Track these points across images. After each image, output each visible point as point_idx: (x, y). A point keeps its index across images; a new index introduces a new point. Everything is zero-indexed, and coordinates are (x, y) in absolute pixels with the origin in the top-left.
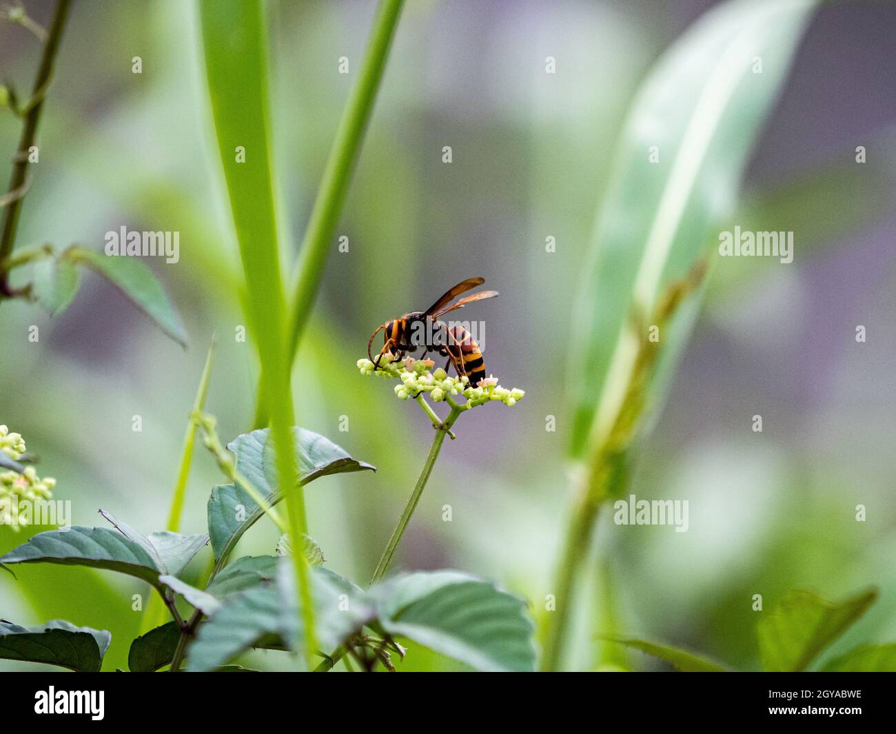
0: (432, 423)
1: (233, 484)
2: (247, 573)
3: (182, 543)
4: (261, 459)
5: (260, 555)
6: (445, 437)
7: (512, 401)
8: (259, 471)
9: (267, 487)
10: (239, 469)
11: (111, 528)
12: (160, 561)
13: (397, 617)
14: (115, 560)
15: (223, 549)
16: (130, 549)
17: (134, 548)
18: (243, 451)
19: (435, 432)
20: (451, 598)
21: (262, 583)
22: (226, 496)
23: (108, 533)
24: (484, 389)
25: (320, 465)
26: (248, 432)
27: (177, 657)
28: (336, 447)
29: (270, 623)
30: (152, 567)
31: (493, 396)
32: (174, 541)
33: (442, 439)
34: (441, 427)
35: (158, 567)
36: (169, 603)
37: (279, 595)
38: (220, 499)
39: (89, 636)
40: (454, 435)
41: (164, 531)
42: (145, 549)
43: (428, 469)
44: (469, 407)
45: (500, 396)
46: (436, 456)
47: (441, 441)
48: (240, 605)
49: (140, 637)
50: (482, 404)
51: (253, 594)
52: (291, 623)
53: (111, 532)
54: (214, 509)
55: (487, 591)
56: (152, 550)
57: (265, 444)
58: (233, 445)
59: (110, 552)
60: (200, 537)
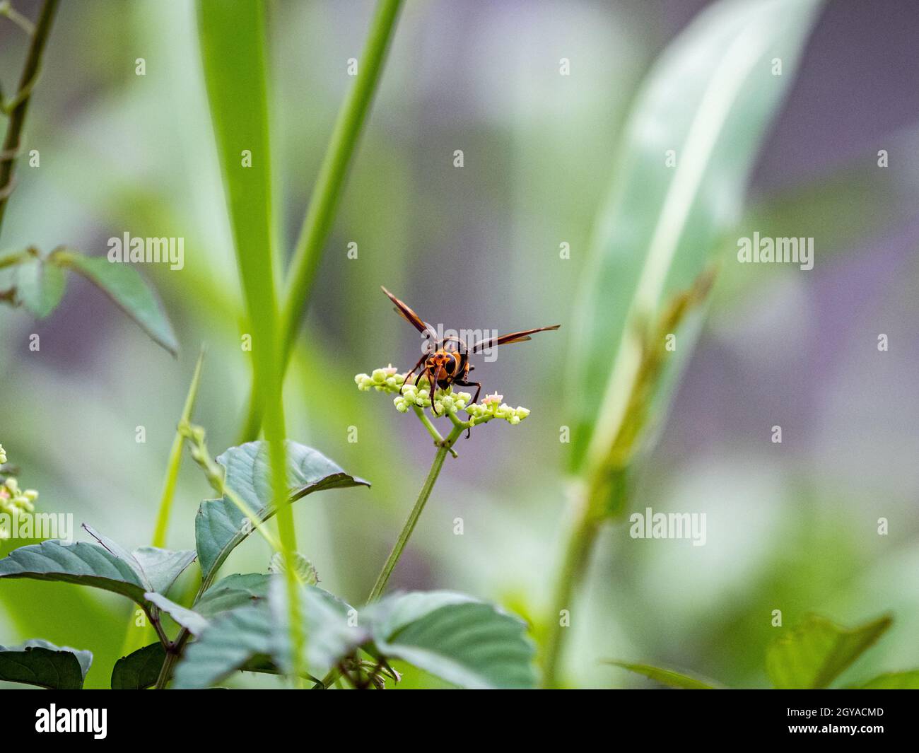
0: (433, 440)
1: (222, 499)
2: (237, 591)
3: (169, 560)
4: (251, 473)
5: (249, 573)
6: (447, 455)
7: (516, 420)
8: (249, 485)
9: (258, 503)
10: (229, 483)
11: (94, 542)
12: (145, 578)
13: (392, 639)
14: (99, 576)
15: (211, 567)
16: (115, 565)
17: (118, 564)
18: (232, 465)
19: (435, 449)
20: (449, 620)
21: (253, 601)
22: (215, 511)
23: (91, 548)
24: (488, 406)
25: (313, 480)
26: (238, 445)
27: (162, 677)
28: (329, 461)
29: (260, 643)
30: (136, 584)
31: (497, 414)
32: (160, 558)
33: (444, 457)
34: (443, 445)
35: (144, 584)
36: (154, 622)
37: (270, 615)
38: (209, 514)
39: (71, 655)
40: (456, 453)
41: (151, 547)
42: (130, 565)
43: (428, 488)
44: (472, 424)
45: (504, 414)
46: (437, 475)
47: (443, 460)
48: (230, 624)
49: (124, 657)
50: (486, 422)
51: (243, 613)
52: (282, 643)
53: (95, 547)
54: (202, 523)
55: (486, 613)
56: (138, 567)
57: (256, 458)
58: (222, 458)
59: (93, 568)
60: (187, 554)
